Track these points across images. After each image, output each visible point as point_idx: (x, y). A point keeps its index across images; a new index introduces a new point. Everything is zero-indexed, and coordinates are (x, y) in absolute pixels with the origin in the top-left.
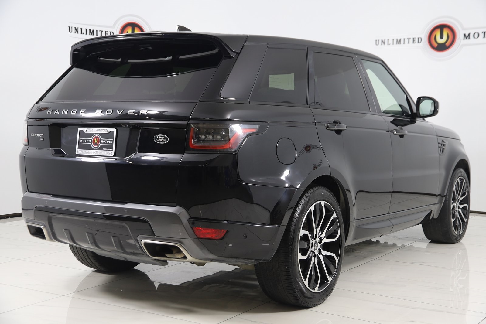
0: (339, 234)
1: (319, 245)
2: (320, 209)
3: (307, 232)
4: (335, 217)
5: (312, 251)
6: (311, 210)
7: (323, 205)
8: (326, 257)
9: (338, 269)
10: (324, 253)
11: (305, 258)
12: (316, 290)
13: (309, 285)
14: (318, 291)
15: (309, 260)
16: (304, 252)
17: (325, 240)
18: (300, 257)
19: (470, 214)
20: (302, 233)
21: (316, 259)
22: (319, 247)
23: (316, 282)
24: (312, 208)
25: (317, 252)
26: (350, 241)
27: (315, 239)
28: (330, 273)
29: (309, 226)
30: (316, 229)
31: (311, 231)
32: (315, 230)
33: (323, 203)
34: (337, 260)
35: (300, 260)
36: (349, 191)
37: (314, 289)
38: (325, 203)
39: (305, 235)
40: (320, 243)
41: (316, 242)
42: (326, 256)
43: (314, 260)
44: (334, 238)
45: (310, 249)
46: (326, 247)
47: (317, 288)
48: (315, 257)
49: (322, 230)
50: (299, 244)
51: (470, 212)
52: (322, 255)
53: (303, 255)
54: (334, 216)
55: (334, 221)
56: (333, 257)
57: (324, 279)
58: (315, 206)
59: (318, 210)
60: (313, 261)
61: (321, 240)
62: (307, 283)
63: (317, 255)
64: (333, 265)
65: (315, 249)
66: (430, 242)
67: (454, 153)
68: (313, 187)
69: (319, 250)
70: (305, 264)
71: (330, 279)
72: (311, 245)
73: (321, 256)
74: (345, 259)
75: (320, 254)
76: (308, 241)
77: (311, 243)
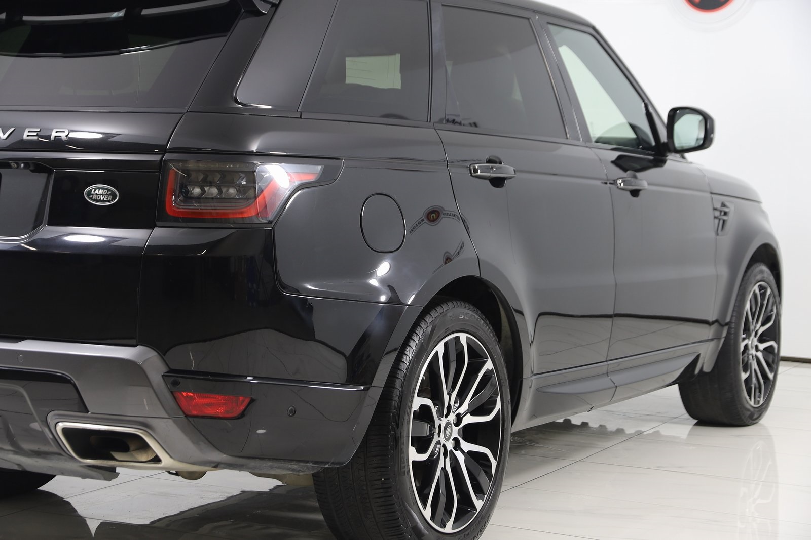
0: (498, 406)
1: (455, 429)
2: (458, 351)
3: (428, 402)
4: (490, 369)
5: (439, 443)
6: (437, 353)
7: (464, 341)
8: (471, 455)
9: (497, 481)
10: (467, 446)
11: (423, 457)
12: (449, 528)
13: (433, 518)
14: (453, 529)
15: (432, 463)
16: (422, 444)
17: (468, 419)
18: (413, 455)
19: (781, 363)
20: (418, 402)
21: (448, 459)
22: (455, 434)
23: (448, 510)
24: (440, 348)
25: (450, 446)
26: (522, 422)
27: (446, 416)
28: (479, 491)
29: (432, 389)
30: (450, 394)
31: (437, 398)
32: (446, 397)
33: (463, 337)
34: (494, 463)
35: (413, 462)
36: (521, 313)
37: (443, 526)
38: (467, 337)
39: (424, 408)
40: (457, 425)
41: (448, 424)
42: (469, 452)
43: (444, 463)
44: (488, 413)
45: (436, 439)
46: (470, 433)
47: (450, 524)
48: (445, 456)
49: (461, 397)
50: (410, 428)
51: (780, 358)
52: (463, 452)
53: (420, 451)
54: (489, 365)
55: (487, 376)
56: (485, 456)
57: (466, 503)
58: (446, 344)
59: (454, 353)
60: (441, 465)
61: (459, 418)
62: (427, 513)
63: (451, 451)
64: (485, 472)
65: (447, 439)
66: (696, 424)
67: (746, 232)
68: (442, 304)
69: (456, 440)
70: (425, 470)
71: (479, 504)
72: (437, 430)
73: (458, 454)
74: (511, 462)
75: (456, 450)
76: (431, 420)
77: (437, 426)
